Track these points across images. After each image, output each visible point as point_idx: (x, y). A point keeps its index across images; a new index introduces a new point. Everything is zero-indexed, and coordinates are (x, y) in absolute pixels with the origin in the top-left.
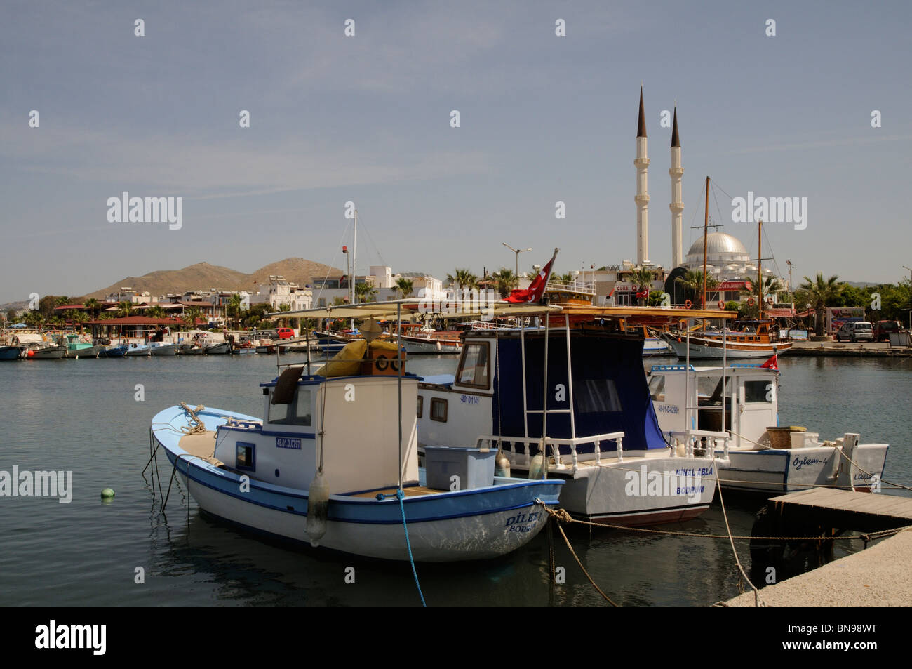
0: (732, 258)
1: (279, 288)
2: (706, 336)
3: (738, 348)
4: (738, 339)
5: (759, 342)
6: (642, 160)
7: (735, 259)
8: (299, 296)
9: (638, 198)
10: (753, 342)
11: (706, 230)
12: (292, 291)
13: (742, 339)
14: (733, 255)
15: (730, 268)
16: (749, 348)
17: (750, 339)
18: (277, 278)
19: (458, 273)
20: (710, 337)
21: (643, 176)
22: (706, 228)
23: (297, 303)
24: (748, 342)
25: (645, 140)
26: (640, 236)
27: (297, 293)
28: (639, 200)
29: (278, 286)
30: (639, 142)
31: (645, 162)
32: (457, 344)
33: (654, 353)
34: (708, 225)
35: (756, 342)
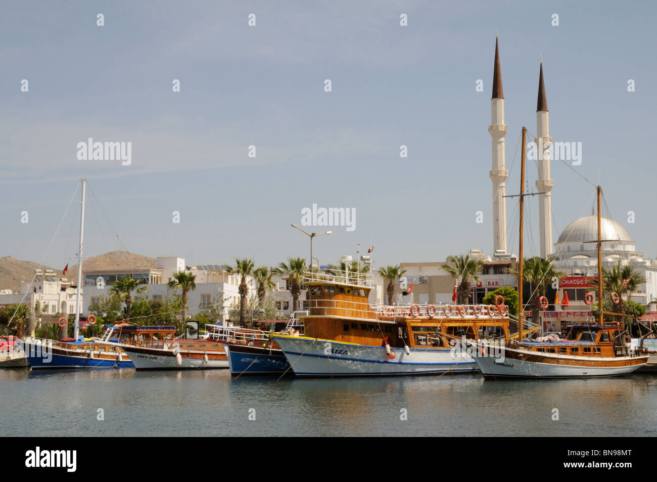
0: (612, 246)
1: (46, 285)
2: (522, 346)
3: (568, 363)
4: (568, 350)
5: (600, 355)
6: (498, 126)
7: (616, 249)
8: (71, 296)
9: (493, 173)
10: (590, 355)
11: (522, 200)
12: (63, 289)
13: (574, 350)
14: (613, 243)
15: (610, 259)
16: (583, 363)
17: (587, 350)
18: (46, 272)
19: (238, 263)
20: (526, 347)
21: (499, 146)
22: (522, 197)
23: (69, 303)
24: (583, 355)
25: (501, 102)
26: (497, 220)
27: (69, 291)
28: (495, 176)
29: (44, 282)
30: (494, 105)
31: (502, 129)
32: (206, 356)
33: (448, 369)
34: (525, 193)
35: (594, 355)
